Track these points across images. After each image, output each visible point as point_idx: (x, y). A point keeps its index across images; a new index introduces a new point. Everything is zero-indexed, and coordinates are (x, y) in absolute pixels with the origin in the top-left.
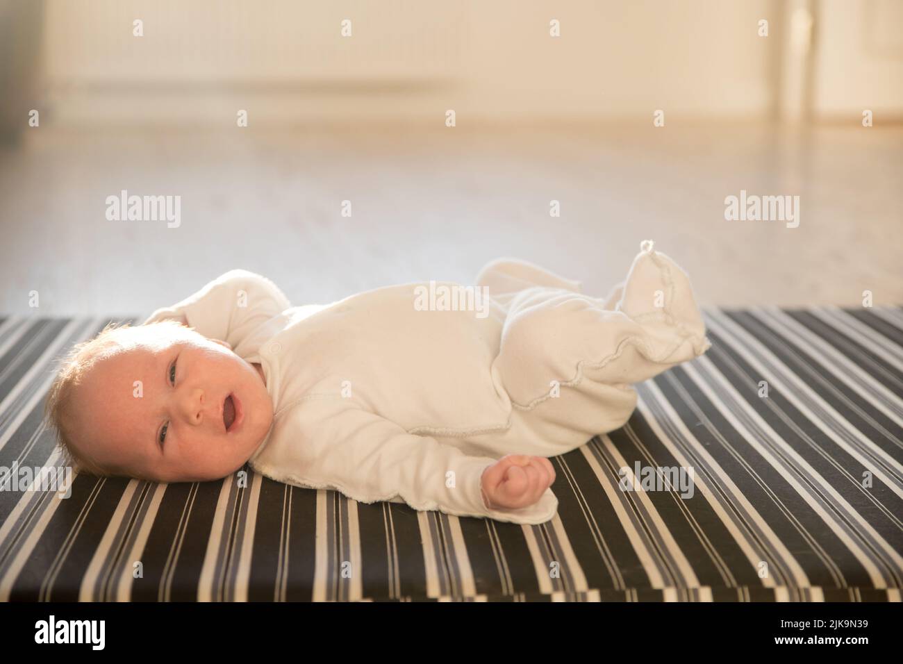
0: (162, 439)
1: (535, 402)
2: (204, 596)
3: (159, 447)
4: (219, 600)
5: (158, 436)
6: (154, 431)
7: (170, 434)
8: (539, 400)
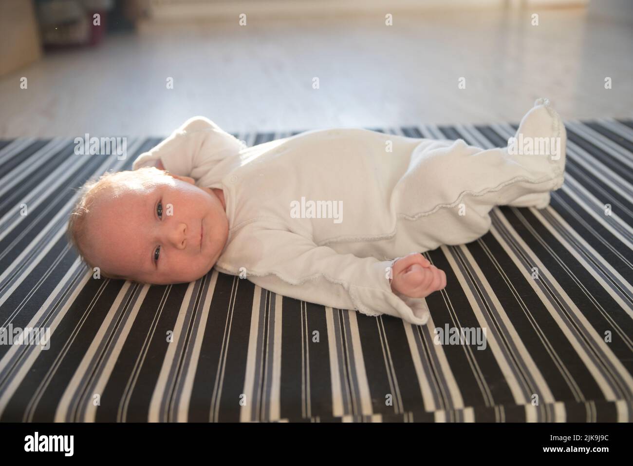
0: (157, 257)
1: (420, 215)
2: (154, 417)
3: (154, 264)
4: (165, 421)
5: (154, 257)
6: (150, 255)
7: (162, 254)
8: (423, 214)
